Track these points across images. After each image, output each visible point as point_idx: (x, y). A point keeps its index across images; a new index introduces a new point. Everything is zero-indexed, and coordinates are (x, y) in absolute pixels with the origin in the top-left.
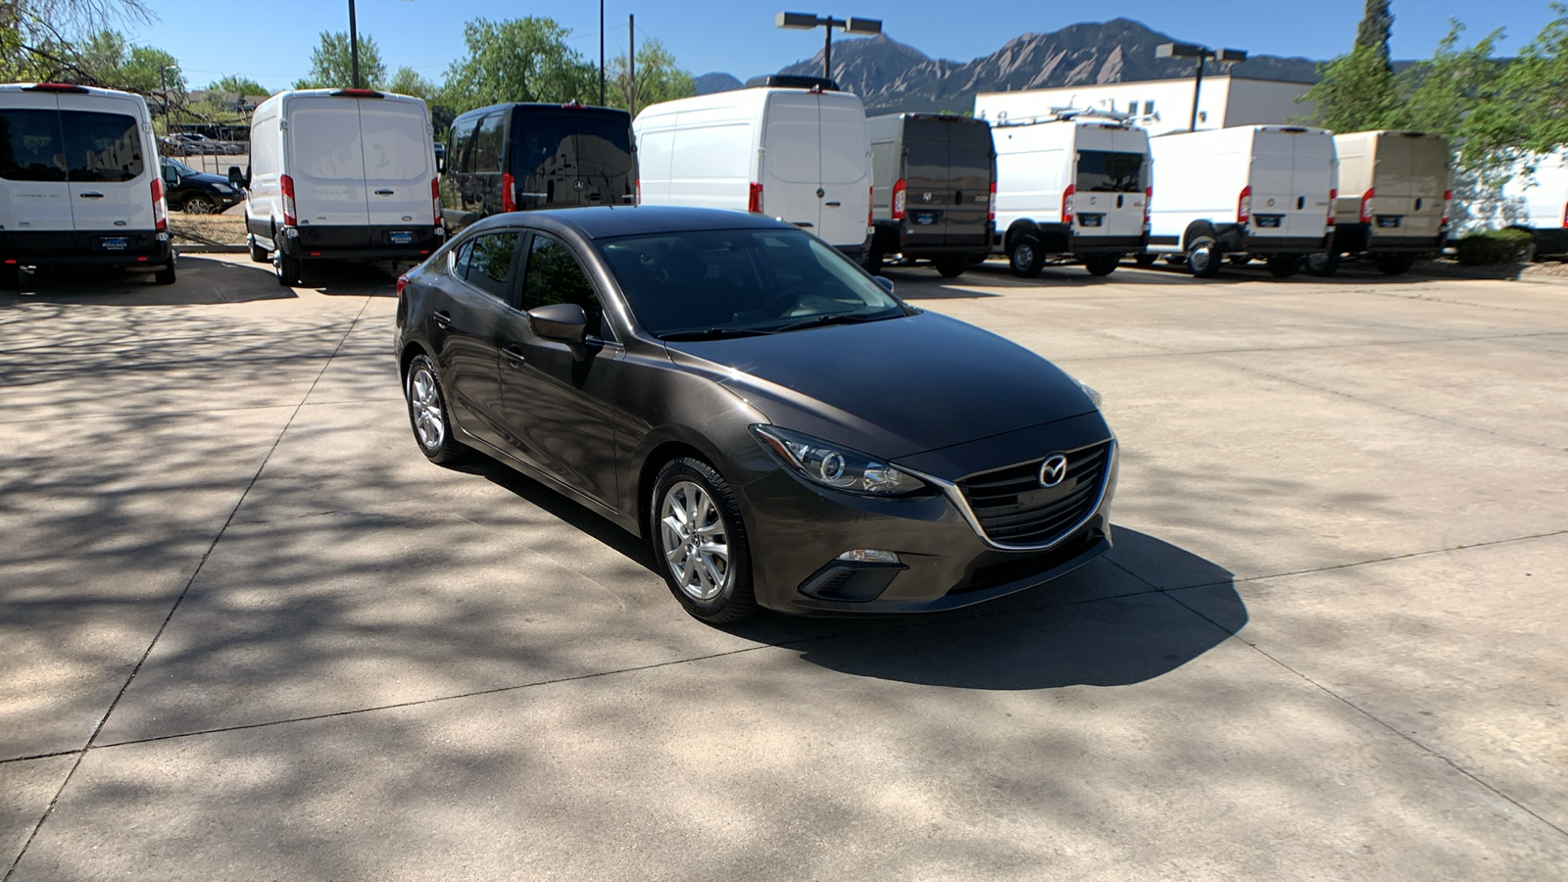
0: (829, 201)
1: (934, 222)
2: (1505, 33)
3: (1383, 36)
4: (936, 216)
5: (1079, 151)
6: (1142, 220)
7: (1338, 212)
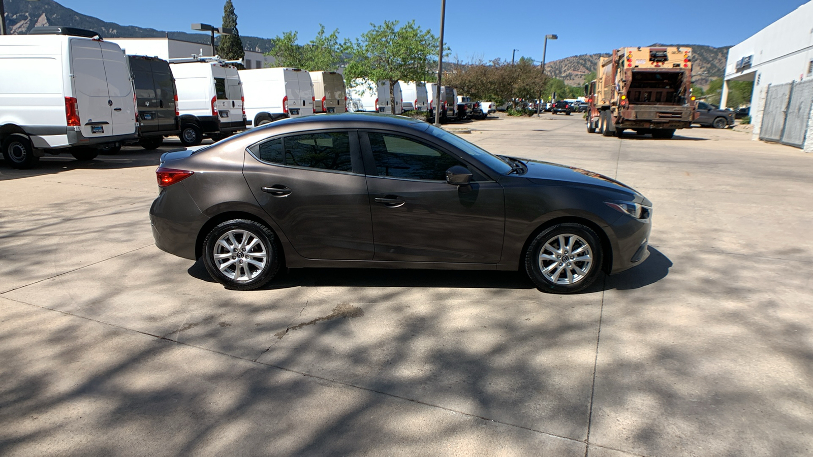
0: (115, 108)
1: (152, 118)
2: (338, 31)
3: (234, 24)
4: (153, 116)
5: (215, 79)
6: (242, 113)
7: (316, 107)
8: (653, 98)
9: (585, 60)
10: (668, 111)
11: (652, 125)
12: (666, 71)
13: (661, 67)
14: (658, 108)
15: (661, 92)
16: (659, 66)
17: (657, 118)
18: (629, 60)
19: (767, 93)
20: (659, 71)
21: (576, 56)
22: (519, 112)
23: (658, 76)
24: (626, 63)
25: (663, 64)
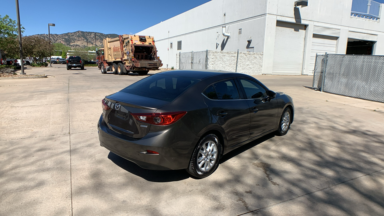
8: (140, 57)
9: (44, 37)
10: (152, 63)
11: (147, 69)
12: (147, 46)
13: (145, 44)
14: (148, 62)
15: (143, 55)
16: (144, 44)
17: (148, 66)
18: (132, 41)
19: (180, 56)
20: (144, 46)
21: (39, 35)
22: (38, 64)
23: (141, 48)
24: (131, 42)
25: (145, 43)
